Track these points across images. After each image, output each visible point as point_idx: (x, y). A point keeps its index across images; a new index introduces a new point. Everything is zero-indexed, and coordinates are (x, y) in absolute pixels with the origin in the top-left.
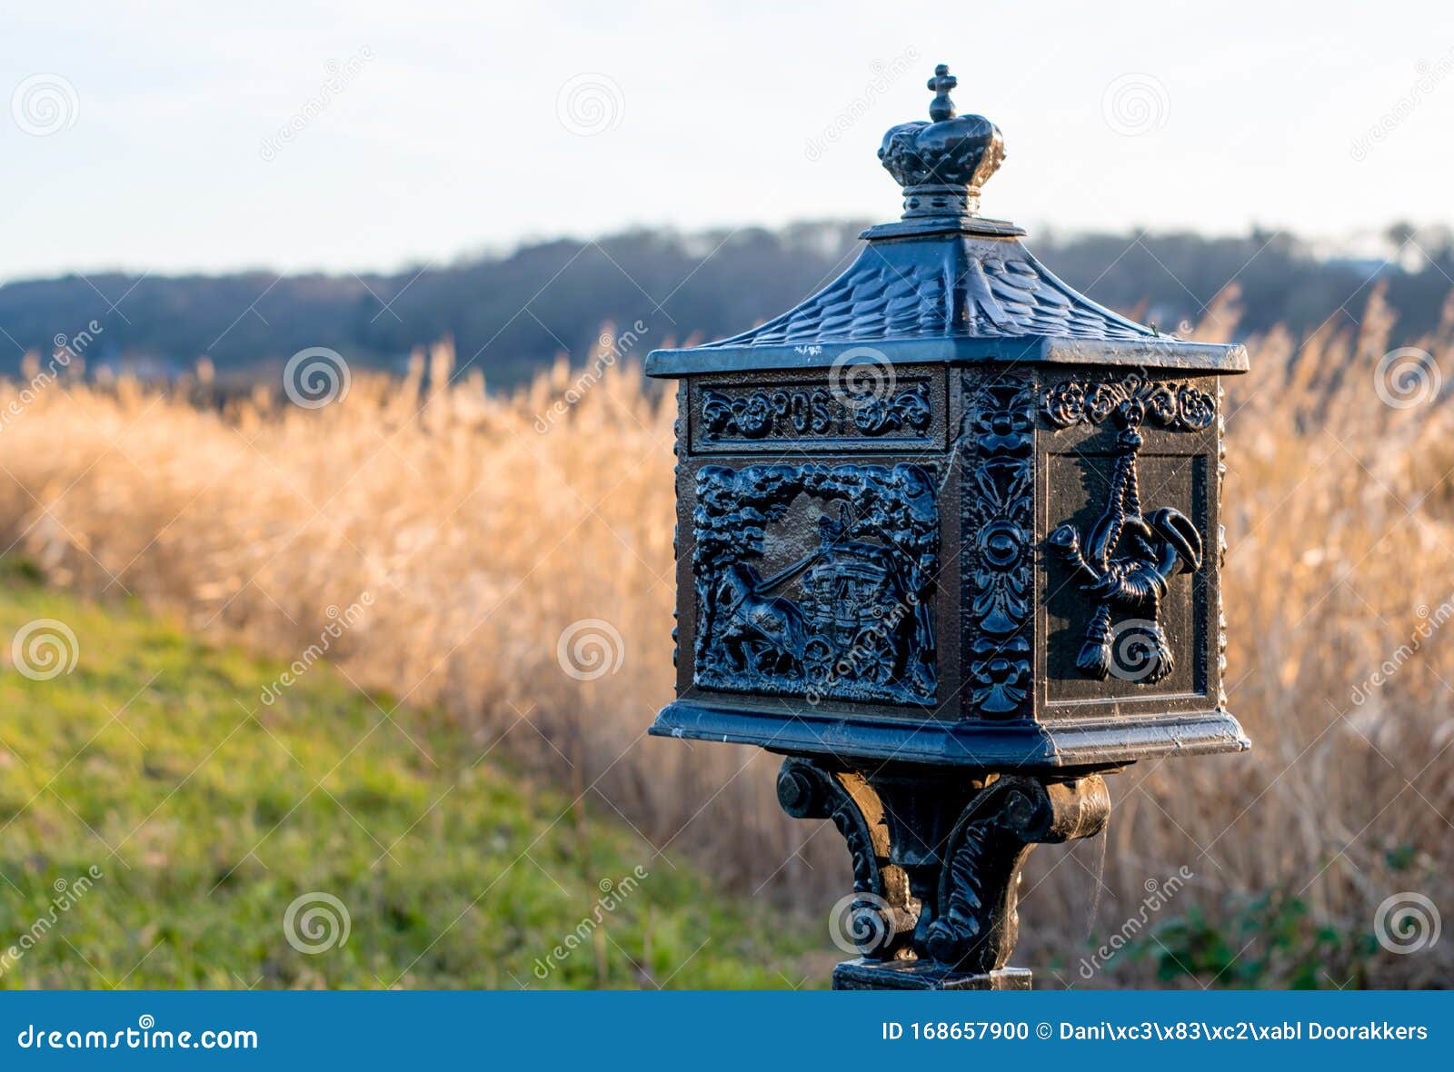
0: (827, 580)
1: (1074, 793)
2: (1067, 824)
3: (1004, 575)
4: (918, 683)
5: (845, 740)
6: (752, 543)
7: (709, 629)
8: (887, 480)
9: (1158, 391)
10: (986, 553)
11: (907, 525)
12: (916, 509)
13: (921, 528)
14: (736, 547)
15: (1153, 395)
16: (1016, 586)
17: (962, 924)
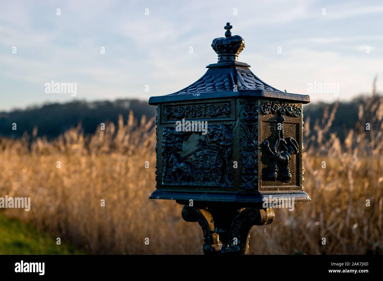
0: (201, 155)
1: (266, 212)
2: (264, 220)
3: (251, 153)
4: (227, 182)
5: (207, 197)
6: (179, 147)
7: (167, 170)
8: (218, 128)
9: (288, 106)
10: (246, 147)
11: (224, 140)
12: (227, 136)
13: (229, 141)
14: (175, 148)
15: (287, 107)
16: (254, 156)
17: (235, 247)
